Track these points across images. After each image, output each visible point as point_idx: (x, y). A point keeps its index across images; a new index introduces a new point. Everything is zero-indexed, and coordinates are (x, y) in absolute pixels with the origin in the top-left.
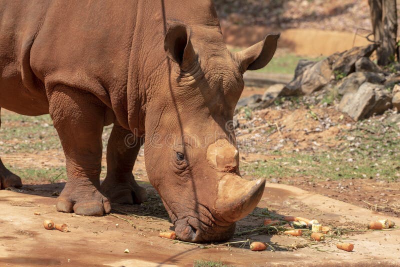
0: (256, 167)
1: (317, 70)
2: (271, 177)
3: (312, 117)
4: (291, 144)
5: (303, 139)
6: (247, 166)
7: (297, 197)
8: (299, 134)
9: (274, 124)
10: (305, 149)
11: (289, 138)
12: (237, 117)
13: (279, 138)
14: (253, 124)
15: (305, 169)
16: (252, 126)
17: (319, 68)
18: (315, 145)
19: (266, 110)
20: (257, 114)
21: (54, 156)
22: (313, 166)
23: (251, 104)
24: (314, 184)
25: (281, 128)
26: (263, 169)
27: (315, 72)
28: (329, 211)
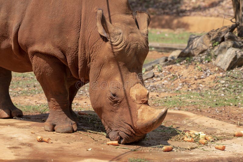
0: (165, 100)
1: (201, 41)
2: (174, 107)
3: (199, 70)
4: (186, 86)
5: (194, 83)
6: (160, 100)
7: (190, 118)
8: (191, 80)
9: (176, 74)
10: (195, 89)
11: (185, 82)
12: (153, 71)
13: (179, 83)
14: (163, 75)
15: (195, 101)
16: (162, 76)
17: (202, 40)
18: (201, 87)
19: (171, 66)
20: (165, 69)
21: (43, 97)
22: (200, 99)
23: (161, 63)
24: (201, 110)
25: (180, 77)
26: (170, 102)
27: (200, 42)
28: (210, 126)
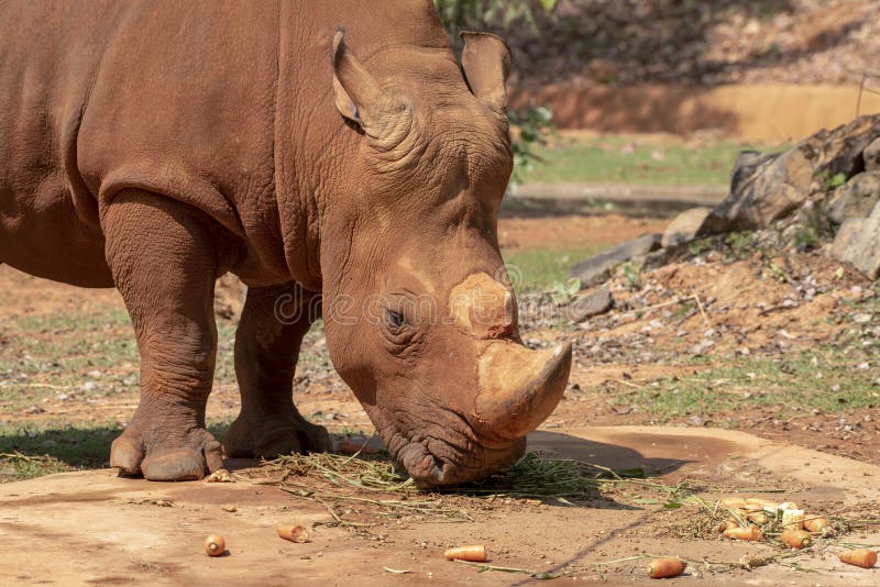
0: (656, 393)
1: (779, 173)
2: (688, 414)
3: (774, 277)
4: (729, 338)
5: (756, 325)
6: (636, 393)
7: (747, 455)
8: (747, 314)
9: (690, 297)
10: (762, 347)
11: (725, 325)
12: (608, 287)
13: (703, 329)
15: (763, 392)
16: (642, 304)
17: (783, 168)
18: (786, 338)
19: (671, 267)
20: (652, 277)
22: (780, 384)
23: (638, 256)
24: (786, 424)
25: (707, 306)
26: (671, 396)
27: (775, 177)
28: (819, 481)
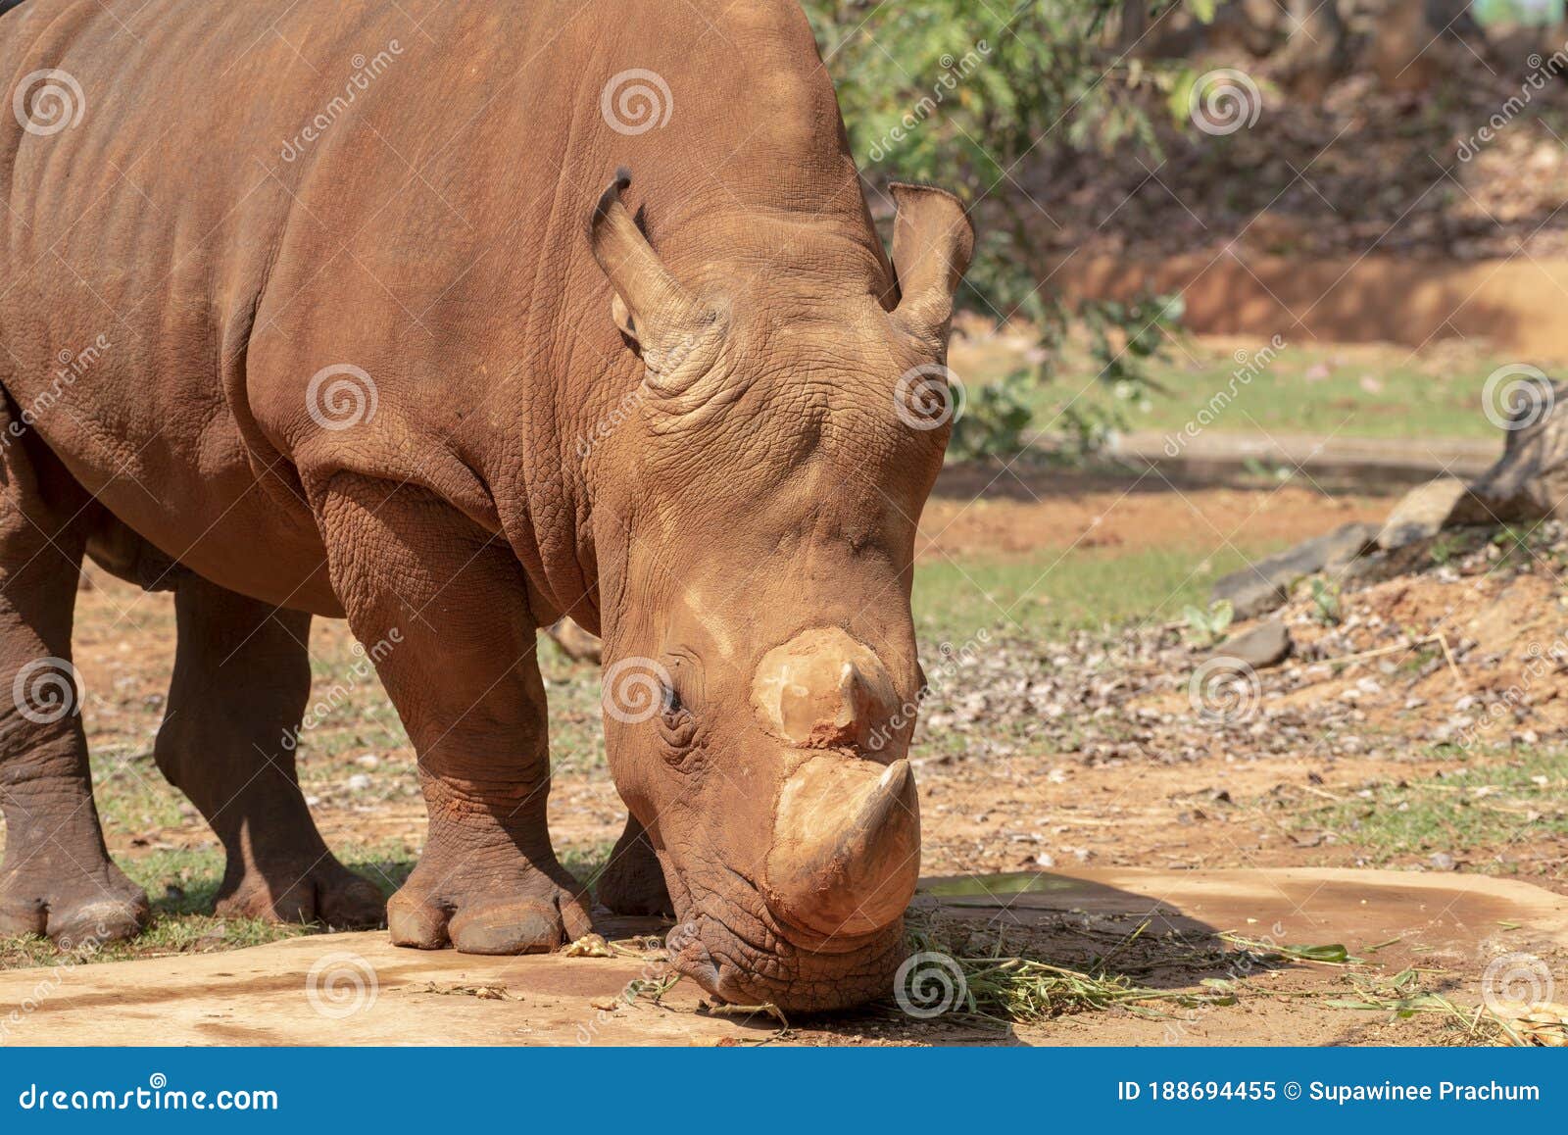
0: (1367, 808)
2: (1425, 848)
5: (1550, 690)
6: (1331, 809)
7: (1533, 922)
9: (1432, 637)
10: (1560, 730)
11: (1492, 688)
12: (1282, 618)
13: (1453, 696)
14: (1348, 643)
15: (1561, 811)
16: (1344, 650)
19: (1397, 585)
20: (1361, 602)
21: (573, 800)
23: (1336, 563)
25: (1460, 655)
26: (1395, 816)
